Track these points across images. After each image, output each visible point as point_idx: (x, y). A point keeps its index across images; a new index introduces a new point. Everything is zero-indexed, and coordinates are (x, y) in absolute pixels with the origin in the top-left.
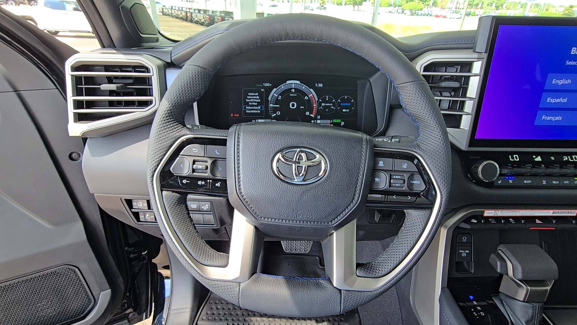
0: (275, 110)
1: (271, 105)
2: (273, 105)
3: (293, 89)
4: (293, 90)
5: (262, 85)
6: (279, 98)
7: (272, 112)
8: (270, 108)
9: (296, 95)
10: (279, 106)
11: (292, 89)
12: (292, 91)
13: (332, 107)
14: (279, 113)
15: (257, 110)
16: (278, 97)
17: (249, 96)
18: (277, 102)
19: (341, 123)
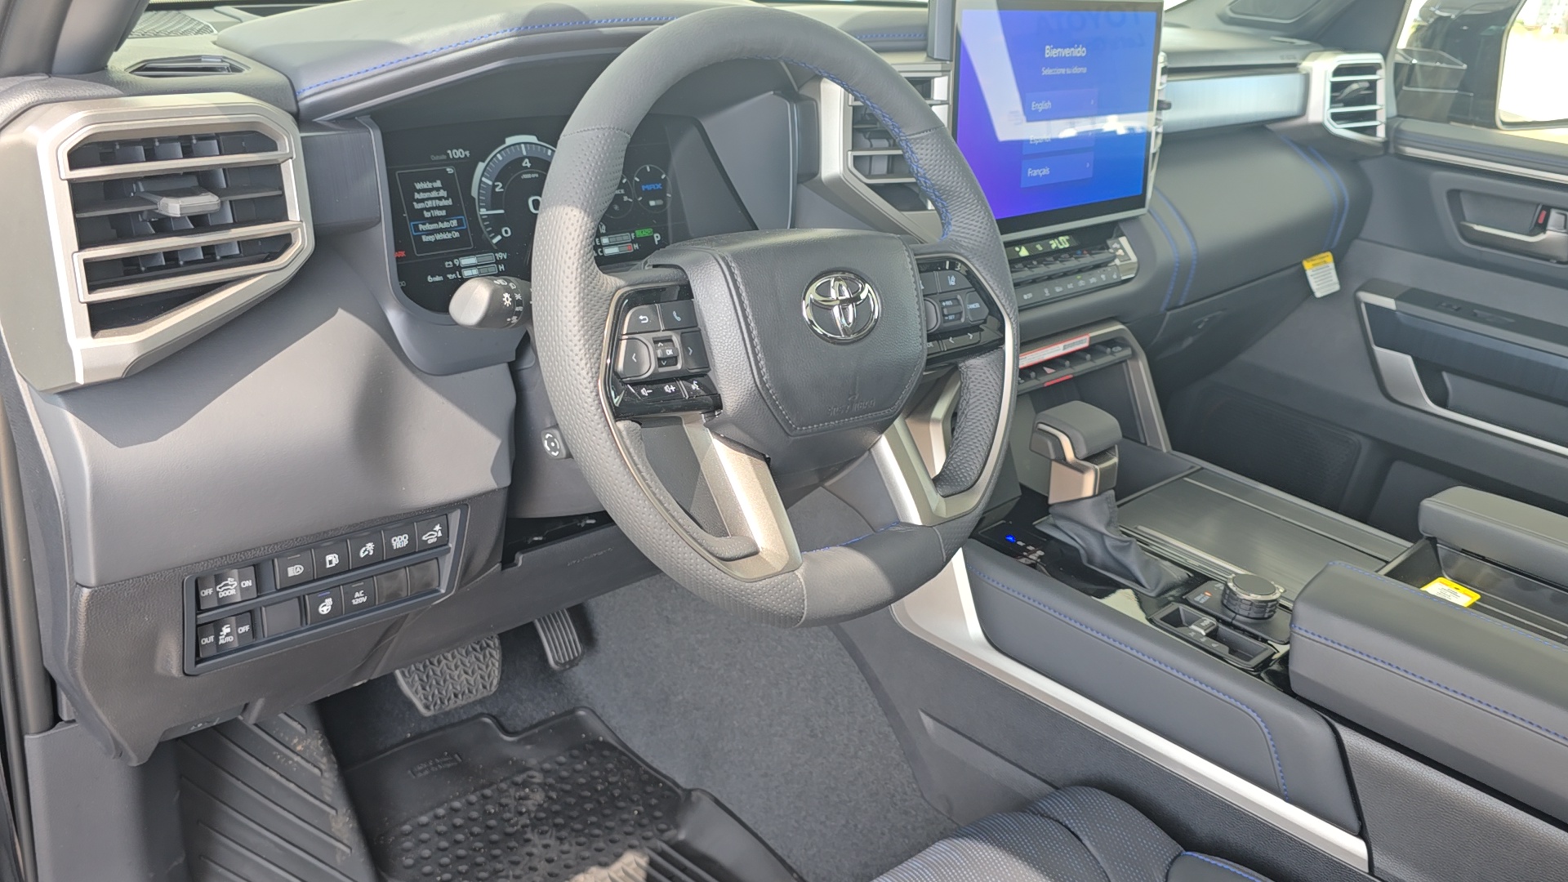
0: (496, 223)
1: (483, 211)
2: (487, 210)
3: (527, 160)
4: (527, 163)
5: (444, 157)
6: (497, 190)
7: (489, 232)
8: (484, 220)
9: (537, 175)
10: (502, 211)
11: (523, 158)
12: (524, 165)
13: (626, 198)
14: (507, 231)
15: (449, 230)
16: (494, 186)
17: (419, 191)
18: (495, 200)
19: (653, 237)
